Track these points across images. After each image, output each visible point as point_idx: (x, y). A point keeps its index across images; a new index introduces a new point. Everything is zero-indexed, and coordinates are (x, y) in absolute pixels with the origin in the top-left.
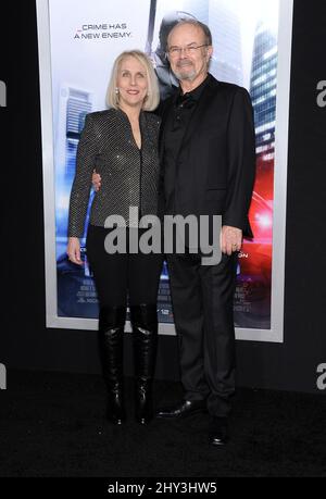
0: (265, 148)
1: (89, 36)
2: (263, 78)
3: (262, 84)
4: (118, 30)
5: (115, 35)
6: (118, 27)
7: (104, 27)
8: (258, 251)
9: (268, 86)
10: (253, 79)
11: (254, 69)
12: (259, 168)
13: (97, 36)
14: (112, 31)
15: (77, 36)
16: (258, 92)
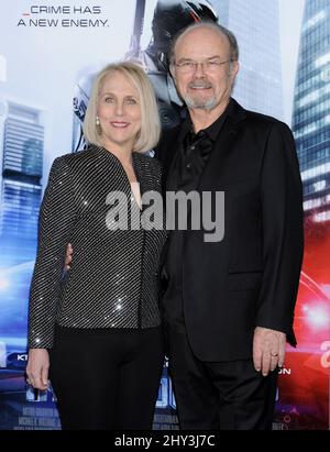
0: (318, 203)
1: (41, 23)
2: (314, 96)
3: (312, 105)
4: (87, 16)
5: (82, 23)
6: (87, 10)
7: (65, 10)
8: (306, 364)
9: (322, 107)
10: (299, 97)
11: (301, 81)
12: (307, 234)
13: (53, 23)
14: (78, 16)
15: (21, 23)
16: (305, 116)
